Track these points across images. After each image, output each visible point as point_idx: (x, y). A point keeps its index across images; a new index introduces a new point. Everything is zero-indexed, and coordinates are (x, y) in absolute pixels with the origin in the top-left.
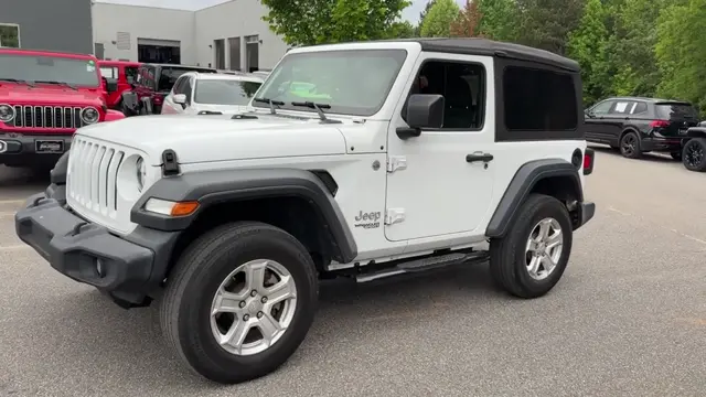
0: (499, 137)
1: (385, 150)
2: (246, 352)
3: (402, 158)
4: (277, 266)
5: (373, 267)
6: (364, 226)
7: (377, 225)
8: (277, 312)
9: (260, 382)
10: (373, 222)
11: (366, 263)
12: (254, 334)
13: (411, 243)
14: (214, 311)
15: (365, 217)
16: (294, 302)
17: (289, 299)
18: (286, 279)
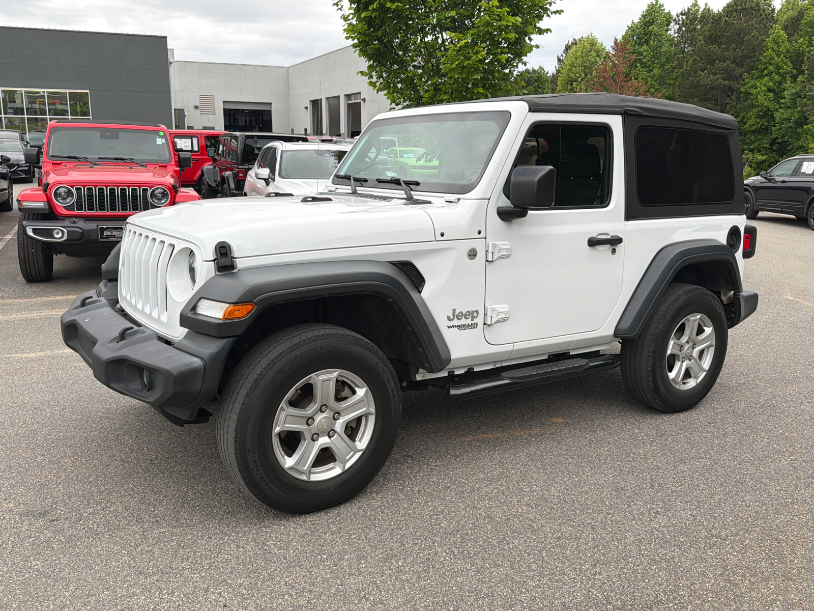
0: (631, 214)
1: (482, 235)
2: (315, 478)
3: (505, 245)
4: (351, 377)
5: (471, 376)
6: (459, 327)
7: (474, 326)
8: (352, 430)
9: (334, 512)
10: (469, 322)
11: (462, 372)
12: (325, 457)
13: (518, 346)
14: (277, 430)
15: (460, 316)
16: (372, 420)
17: (367, 415)
18: (361, 392)
